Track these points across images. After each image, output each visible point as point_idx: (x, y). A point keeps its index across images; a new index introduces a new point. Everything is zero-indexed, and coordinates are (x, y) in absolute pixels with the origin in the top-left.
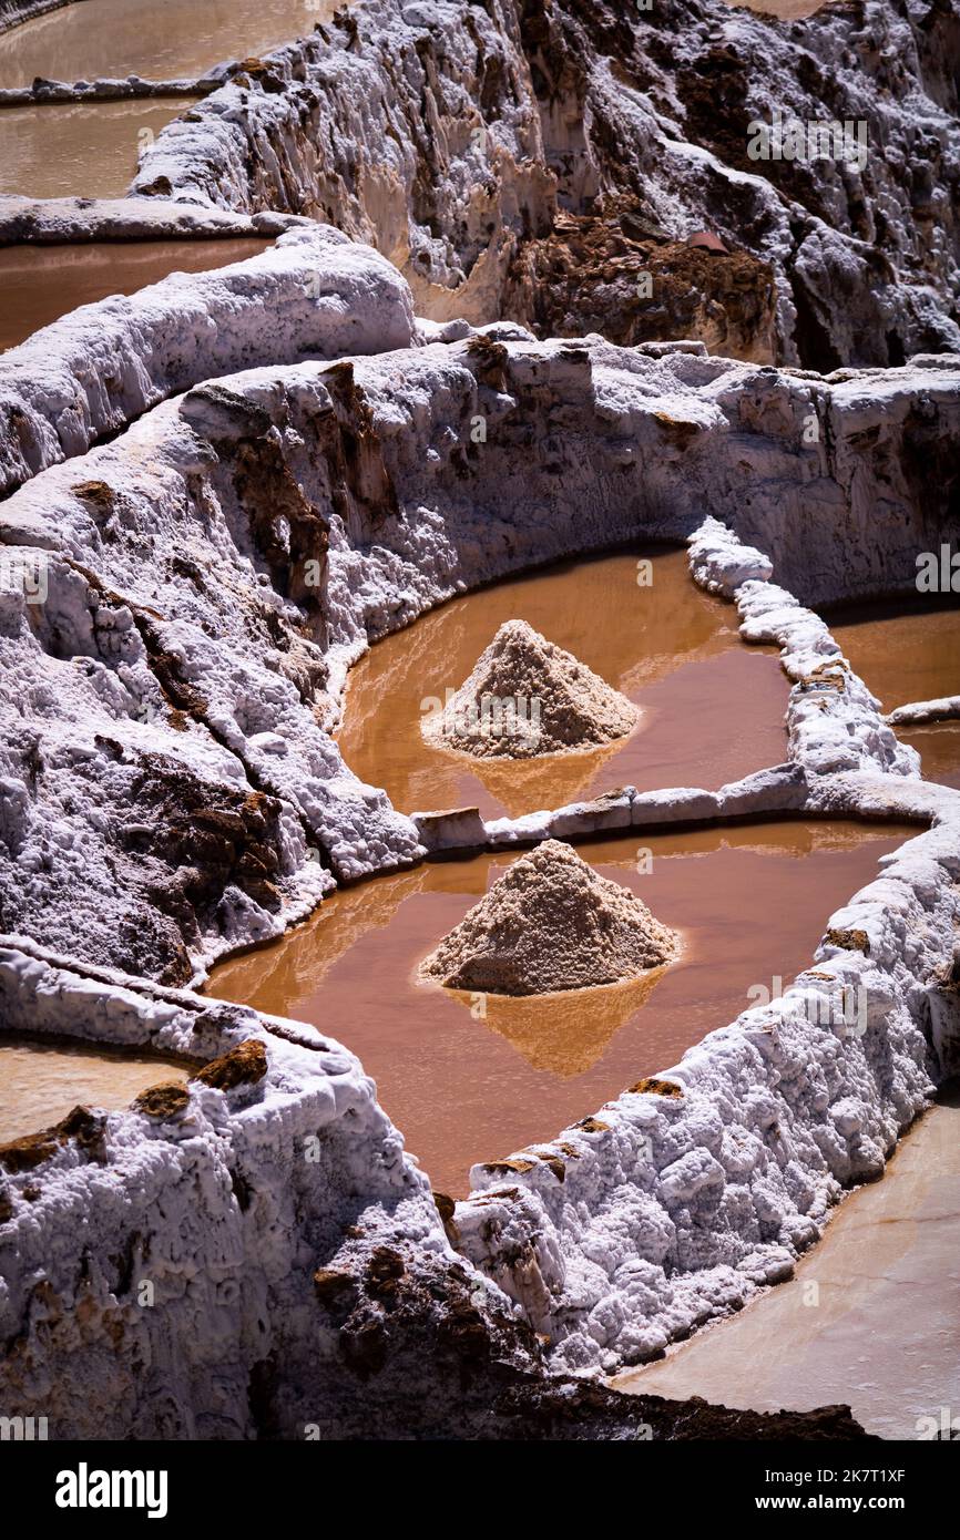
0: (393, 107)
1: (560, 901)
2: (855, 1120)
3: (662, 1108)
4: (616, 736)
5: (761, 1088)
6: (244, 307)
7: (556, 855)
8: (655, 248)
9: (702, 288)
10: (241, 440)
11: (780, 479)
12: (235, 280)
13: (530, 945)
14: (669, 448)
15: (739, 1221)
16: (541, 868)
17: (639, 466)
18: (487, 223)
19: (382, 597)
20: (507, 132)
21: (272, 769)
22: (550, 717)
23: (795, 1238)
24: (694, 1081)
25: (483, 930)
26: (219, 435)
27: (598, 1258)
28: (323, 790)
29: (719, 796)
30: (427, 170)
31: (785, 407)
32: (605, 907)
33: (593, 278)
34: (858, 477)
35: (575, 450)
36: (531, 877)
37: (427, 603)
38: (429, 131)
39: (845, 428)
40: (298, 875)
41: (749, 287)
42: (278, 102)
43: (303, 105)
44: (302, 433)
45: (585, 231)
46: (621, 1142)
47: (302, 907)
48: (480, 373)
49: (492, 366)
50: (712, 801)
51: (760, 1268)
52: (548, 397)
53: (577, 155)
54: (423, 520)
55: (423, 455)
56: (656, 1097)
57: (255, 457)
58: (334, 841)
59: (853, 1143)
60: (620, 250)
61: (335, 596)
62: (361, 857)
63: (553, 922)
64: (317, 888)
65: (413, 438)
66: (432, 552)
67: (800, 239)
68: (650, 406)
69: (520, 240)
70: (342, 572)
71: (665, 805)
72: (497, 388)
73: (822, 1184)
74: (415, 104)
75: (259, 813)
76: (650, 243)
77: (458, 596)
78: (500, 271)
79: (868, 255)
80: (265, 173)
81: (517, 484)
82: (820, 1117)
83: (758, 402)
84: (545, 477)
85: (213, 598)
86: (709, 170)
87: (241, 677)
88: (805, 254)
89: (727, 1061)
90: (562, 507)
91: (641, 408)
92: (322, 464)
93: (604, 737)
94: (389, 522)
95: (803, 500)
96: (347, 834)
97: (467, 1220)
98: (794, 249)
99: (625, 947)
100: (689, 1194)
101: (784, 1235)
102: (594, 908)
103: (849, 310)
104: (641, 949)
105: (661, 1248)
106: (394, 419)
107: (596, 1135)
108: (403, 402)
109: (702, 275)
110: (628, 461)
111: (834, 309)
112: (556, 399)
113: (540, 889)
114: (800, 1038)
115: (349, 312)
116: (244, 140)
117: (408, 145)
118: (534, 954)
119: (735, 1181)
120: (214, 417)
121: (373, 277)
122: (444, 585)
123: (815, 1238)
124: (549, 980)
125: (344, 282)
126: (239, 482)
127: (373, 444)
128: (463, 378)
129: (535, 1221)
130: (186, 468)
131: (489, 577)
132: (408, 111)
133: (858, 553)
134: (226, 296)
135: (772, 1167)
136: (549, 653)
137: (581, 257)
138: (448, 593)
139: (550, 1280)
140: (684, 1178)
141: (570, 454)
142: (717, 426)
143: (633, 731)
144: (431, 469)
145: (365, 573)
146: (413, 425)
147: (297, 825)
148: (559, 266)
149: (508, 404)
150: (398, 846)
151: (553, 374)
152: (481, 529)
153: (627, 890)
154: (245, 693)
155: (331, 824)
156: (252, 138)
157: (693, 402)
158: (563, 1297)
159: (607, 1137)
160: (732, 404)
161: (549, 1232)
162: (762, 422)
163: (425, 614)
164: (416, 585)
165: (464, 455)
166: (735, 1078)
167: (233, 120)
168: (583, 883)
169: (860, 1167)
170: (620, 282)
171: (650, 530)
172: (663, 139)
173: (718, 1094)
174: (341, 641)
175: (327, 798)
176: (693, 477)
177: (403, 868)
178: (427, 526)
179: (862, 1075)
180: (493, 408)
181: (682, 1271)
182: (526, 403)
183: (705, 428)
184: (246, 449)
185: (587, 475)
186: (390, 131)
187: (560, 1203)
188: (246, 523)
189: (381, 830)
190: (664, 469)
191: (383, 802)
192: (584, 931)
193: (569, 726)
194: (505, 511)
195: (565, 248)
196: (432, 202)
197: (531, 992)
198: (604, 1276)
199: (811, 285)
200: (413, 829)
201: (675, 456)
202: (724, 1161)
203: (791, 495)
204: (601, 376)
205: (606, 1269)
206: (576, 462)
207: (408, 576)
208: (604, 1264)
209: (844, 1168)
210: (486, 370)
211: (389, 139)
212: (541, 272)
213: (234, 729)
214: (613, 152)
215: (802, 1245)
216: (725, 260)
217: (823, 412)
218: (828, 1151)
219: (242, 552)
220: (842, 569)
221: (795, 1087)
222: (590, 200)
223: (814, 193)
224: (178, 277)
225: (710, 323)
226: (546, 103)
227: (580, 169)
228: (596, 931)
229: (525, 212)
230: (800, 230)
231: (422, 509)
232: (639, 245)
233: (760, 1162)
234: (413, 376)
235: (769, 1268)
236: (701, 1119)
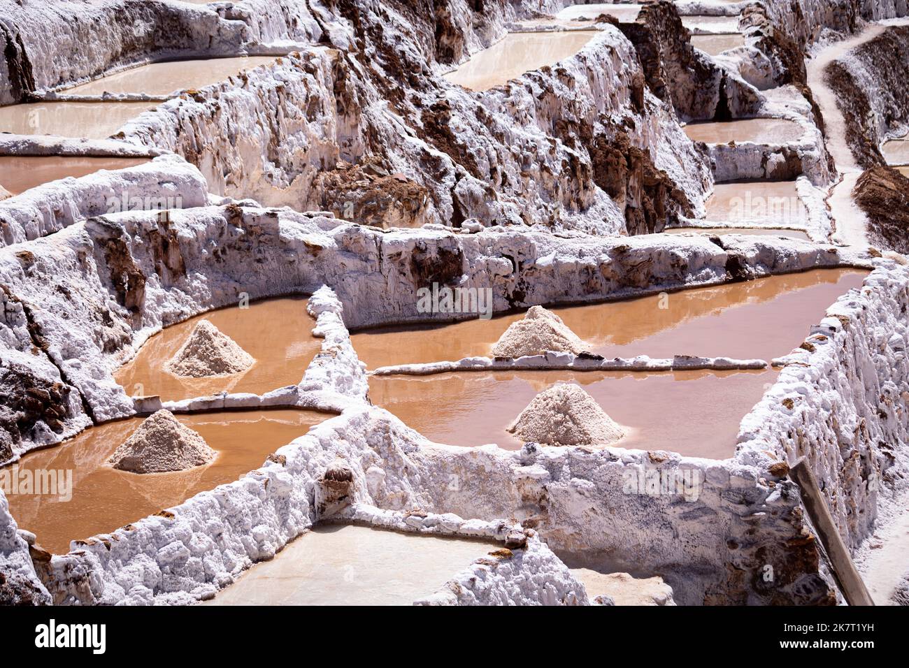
0: (261, 112)
1: (162, 435)
2: (262, 534)
3: (163, 523)
4: (239, 371)
5: (216, 518)
6: (128, 185)
7: (163, 415)
8: (377, 178)
9: (393, 195)
10: (109, 239)
11: (358, 271)
12: (126, 174)
13: (147, 453)
14: (309, 255)
15: (194, 573)
16: (156, 421)
17: (297, 262)
18: (303, 163)
19: (172, 309)
20: (318, 127)
21: (72, 374)
22: (211, 361)
23: (220, 582)
24: (182, 513)
25: (130, 445)
26: (99, 237)
27: (122, 583)
28: (94, 384)
29: (262, 398)
30: (276, 139)
31: (362, 241)
32: (182, 439)
33: (347, 188)
34: (391, 274)
35: (269, 253)
36: (152, 424)
37: (194, 313)
38: (278, 123)
39: (387, 252)
40: (76, 418)
41: (415, 196)
42: (200, 107)
43: (213, 108)
44: (143, 238)
45: (348, 169)
46: (141, 536)
47: (73, 432)
48: (230, 219)
49: (236, 216)
50: (259, 399)
51: (199, 593)
52: (259, 231)
53: (354, 139)
54: (197, 278)
55: (200, 252)
56: (162, 518)
57: (114, 246)
58: (95, 406)
59: (260, 544)
60: (361, 178)
61: (148, 307)
62: (106, 413)
63: (158, 444)
64: (83, 425)
65: (196, 244)
66: (200, 292)
67: (458, 180)
68: (303, 237)
69: (318, 171)
70: (153, 297)
71: (238, 400)
72: (236, 225)
73: (241, 560)
74: (273, 112)
75: (57, 391)
76: (375, 176)
77: (210, 311)
78: (308, 184)
79: (487, 189)
80: (185, 135)
81: (243, 266)
82: (246, 532)
83: (351, 239)
84: (255, 264)
85: (74, 303)
86: (423, 150)
87: (67, 335)
88: (460, 186)
89: (201, 505)
90: (262, 277)
91: (299, 238)
92: (151, 252)
93: (233, 371)
94: (182, 278)
95: (367, 281)
96: (101, 403)
97: (57, 563)
98: (455, 184)
99: (189, 456)
100: (171, 560)
101: (215, 580)
102: (177, 439)
103: (476, 211)
104: (196, 458)
105: (154, 582)
106: (187, 235)
107: (130, 532)
108: (193, 229)
109: (394, 190)
110: (292, 259)
111: (470, 209)
112: (262, 232)
113: (154, 429)
114: (241, 498)
115: (177, 190)
116: (176, 121)
117: (267, 129)
118: (148, 456)
119: (195, 556)
120: (98, 229)
121: (189, 177)
122: (204, 305)
123: (231, 582)
124: (153, 468)
125: (176, 178)
126: (107, 256)
127: (176, 245)
128: (221, 221)
129: (90, 566)
130: (78, 249)
131: (226, 304)
132: (269, 116)
133: (389, 304)
134: (121, 180)
135: (217, 552)
136: (215, 335)
137: (344, 180)
138: (206, 309)
139: (95, 592)
140: (168, 553)
141: (267, 255)
142: (332, 248)
143: (248, 369)
144: (204, 257)
145: (165, 298)
146: (197, 239)
147: (79, 398)
148: (334, 184)
149: (240, 233)
150: (123, 409)
151: (262, 221)
152: (224, 284)
153: (197, 433)
154: (68, 342)
155: (95, 398)
156: (182, 120)
157: (323, 237)
158: (101, 599)
159: (135, 533)
160: (340, 238)
161: (98, 570)
162: (352, 247)
163: (192, 317)
164: (190, 305)
165: (220, 253)
166: (203, 512)
167: (173, 112)
168: (173, 428)
169: (263, 554)
170: (358, 191)
171: (299, 289)
172: (405, 135)
173: (194, 519)
174: (149, 326)
175: (94, 387)
176: (320, 268)
177: (125, 419)
178: (198, 281)
179: (271, 516)
180: (233, 234)
181: (163, 592)
182: (249, 232)
183: (326, 248)
184: (111, 243)
185: (274, 265)
186: (258, 122)
187: (108, 559)
188: (109, 274)
189: (116, 402)
190: (307, 264)
191: (120, 391)
192: (171, 448)
193: (220, 366)
194: (236, 277)
195: (338, 176)
196: (277, 153)
197: (145, 472)
198: (123, 591)
199: (461, 199)
200: (132, 404)
201: (312, 259)
202: (190, 548)
203: (362, 278)
204: (283, 224)
205: (125, 589)
206: (270, 259)
207: (187, 301)
208: (124, 587)
209: (255, 554)
210: (232, 218)
211: (258, 126)
212: (326, 185)
213: (58, 357)
214: (376, 139)
215: (223, 585)
216: (405, 185)
217: (379, 244)
218: (247, 547)
219: (104, 285)
220: (382, 310)
221: (235, 520)
222: (359, 157)
223: (475, 163)
224: (102, 172)
225: (396, 210)
226: (343, 116)
227: (355, 145)
228: (176, 449)
229: (322, 160)
230: (458, 176)
231: (197, 274)
232: (370, 176)
233: (210, 549)
234: (200, 219)
235: (203, 593)
236: (181, 528)
